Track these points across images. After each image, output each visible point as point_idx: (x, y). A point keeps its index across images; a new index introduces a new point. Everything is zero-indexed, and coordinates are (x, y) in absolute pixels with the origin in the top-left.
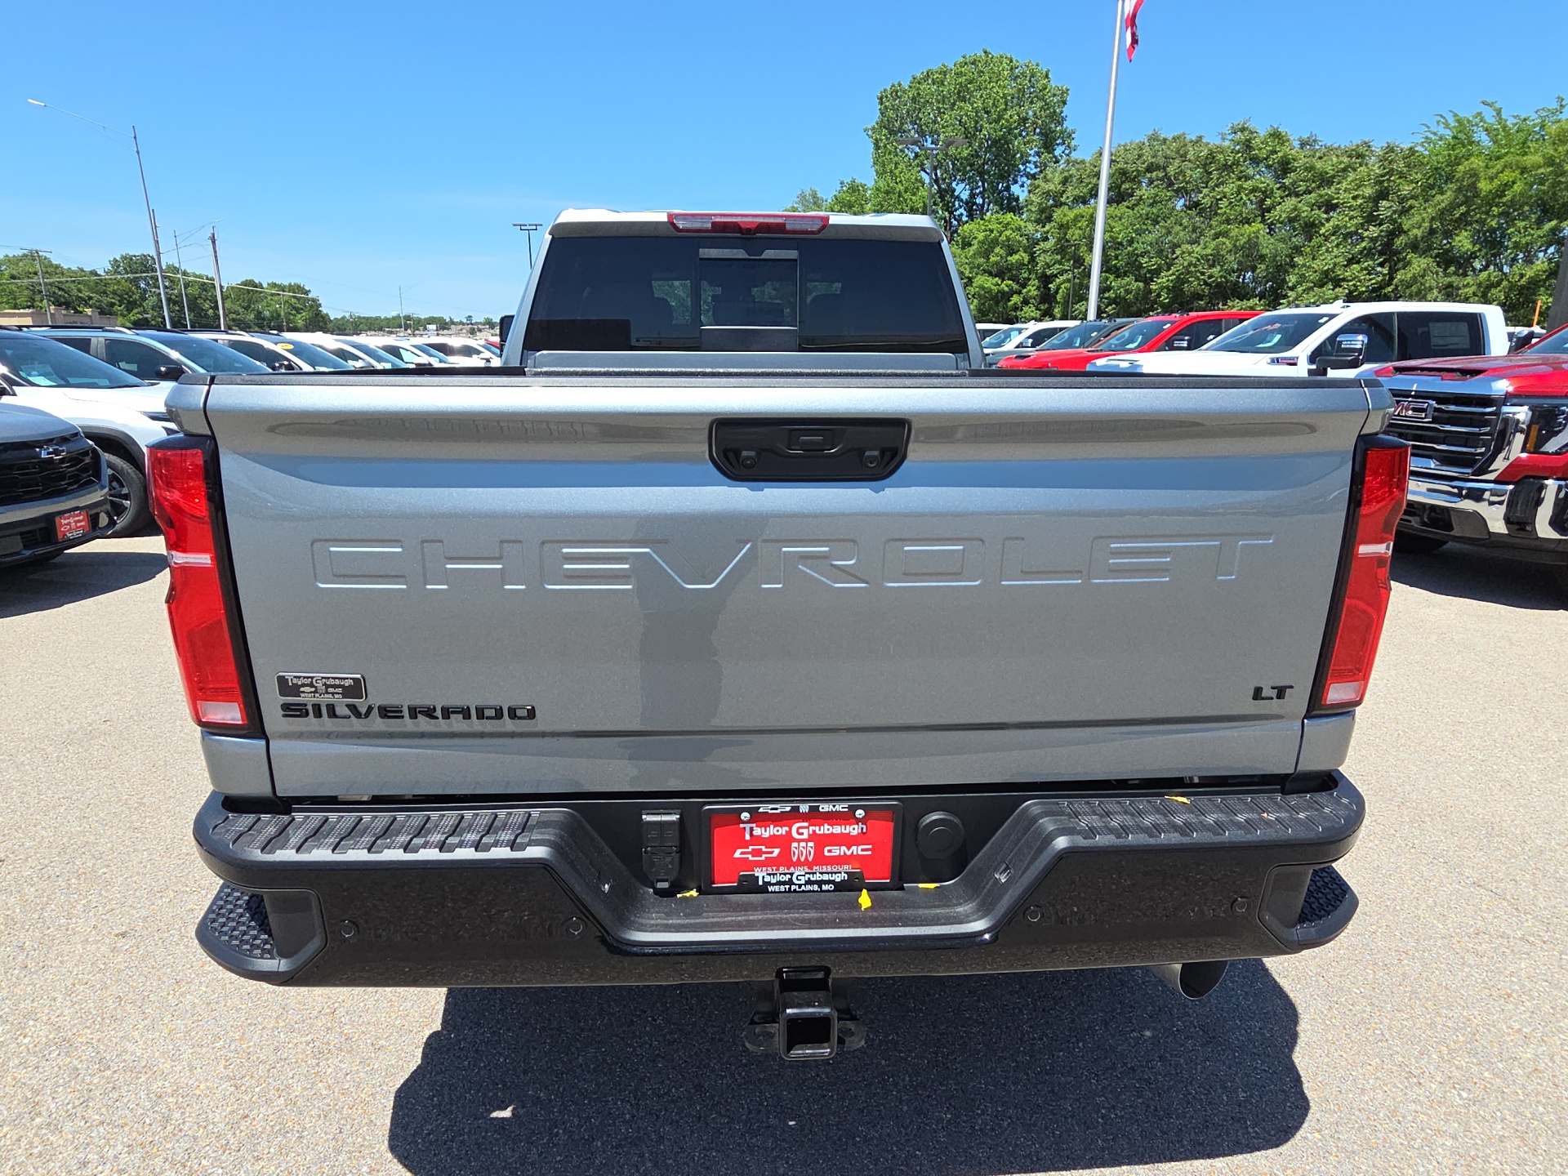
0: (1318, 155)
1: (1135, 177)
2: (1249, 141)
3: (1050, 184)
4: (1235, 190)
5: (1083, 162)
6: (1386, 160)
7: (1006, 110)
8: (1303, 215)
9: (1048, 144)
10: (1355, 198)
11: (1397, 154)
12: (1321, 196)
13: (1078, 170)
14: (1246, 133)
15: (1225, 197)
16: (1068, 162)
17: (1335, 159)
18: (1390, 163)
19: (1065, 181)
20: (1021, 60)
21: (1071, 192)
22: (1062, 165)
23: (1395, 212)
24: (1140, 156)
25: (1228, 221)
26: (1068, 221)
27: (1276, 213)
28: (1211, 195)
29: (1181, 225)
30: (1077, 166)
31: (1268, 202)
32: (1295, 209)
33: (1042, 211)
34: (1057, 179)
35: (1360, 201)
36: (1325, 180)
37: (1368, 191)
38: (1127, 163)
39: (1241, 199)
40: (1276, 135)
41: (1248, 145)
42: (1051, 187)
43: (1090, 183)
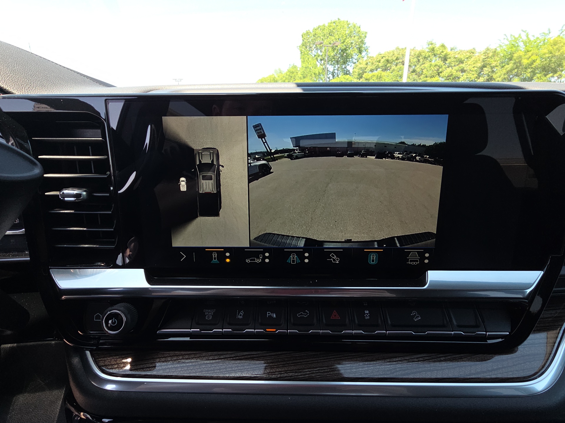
0: (457, 53)
1: (392, 62)
2: (433, 48)
3: (361, 65)
4: (429, 65)
5: (373, 57)
6: (486, 53)
7: (346, 39)
8: (454, 74)
9: (360, 52)
10: (474, 67)
11: (490, 51)
12: (460, 67)
13: (372, 60)
14: (433, 45)
15: (425, 68)
16: (368, 57)
17: (464, 54)
18: (488, 54)
19: (367, 64)
20: (351, 22)
21: (369, 67)
22: (365, 58)
23: (489, 72)
24: (393, 54)
25: (426, 77)
26: (369, 77)
27: (444, 73)
28: (420, 67)
29: (409, 78)
30: (371, 58)
31: (440, 70)
32: (451, 72)
33: (359, 75)
34: (364, 63)
35: (475, 69)
36: (461, 62)
37: (479, 65)
38: (389, 57)
39: (431, 69)
40: (443, 46)
41: (433, 50)
42: (362, 66)
43: (376, 64)
